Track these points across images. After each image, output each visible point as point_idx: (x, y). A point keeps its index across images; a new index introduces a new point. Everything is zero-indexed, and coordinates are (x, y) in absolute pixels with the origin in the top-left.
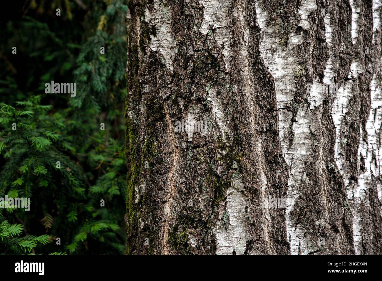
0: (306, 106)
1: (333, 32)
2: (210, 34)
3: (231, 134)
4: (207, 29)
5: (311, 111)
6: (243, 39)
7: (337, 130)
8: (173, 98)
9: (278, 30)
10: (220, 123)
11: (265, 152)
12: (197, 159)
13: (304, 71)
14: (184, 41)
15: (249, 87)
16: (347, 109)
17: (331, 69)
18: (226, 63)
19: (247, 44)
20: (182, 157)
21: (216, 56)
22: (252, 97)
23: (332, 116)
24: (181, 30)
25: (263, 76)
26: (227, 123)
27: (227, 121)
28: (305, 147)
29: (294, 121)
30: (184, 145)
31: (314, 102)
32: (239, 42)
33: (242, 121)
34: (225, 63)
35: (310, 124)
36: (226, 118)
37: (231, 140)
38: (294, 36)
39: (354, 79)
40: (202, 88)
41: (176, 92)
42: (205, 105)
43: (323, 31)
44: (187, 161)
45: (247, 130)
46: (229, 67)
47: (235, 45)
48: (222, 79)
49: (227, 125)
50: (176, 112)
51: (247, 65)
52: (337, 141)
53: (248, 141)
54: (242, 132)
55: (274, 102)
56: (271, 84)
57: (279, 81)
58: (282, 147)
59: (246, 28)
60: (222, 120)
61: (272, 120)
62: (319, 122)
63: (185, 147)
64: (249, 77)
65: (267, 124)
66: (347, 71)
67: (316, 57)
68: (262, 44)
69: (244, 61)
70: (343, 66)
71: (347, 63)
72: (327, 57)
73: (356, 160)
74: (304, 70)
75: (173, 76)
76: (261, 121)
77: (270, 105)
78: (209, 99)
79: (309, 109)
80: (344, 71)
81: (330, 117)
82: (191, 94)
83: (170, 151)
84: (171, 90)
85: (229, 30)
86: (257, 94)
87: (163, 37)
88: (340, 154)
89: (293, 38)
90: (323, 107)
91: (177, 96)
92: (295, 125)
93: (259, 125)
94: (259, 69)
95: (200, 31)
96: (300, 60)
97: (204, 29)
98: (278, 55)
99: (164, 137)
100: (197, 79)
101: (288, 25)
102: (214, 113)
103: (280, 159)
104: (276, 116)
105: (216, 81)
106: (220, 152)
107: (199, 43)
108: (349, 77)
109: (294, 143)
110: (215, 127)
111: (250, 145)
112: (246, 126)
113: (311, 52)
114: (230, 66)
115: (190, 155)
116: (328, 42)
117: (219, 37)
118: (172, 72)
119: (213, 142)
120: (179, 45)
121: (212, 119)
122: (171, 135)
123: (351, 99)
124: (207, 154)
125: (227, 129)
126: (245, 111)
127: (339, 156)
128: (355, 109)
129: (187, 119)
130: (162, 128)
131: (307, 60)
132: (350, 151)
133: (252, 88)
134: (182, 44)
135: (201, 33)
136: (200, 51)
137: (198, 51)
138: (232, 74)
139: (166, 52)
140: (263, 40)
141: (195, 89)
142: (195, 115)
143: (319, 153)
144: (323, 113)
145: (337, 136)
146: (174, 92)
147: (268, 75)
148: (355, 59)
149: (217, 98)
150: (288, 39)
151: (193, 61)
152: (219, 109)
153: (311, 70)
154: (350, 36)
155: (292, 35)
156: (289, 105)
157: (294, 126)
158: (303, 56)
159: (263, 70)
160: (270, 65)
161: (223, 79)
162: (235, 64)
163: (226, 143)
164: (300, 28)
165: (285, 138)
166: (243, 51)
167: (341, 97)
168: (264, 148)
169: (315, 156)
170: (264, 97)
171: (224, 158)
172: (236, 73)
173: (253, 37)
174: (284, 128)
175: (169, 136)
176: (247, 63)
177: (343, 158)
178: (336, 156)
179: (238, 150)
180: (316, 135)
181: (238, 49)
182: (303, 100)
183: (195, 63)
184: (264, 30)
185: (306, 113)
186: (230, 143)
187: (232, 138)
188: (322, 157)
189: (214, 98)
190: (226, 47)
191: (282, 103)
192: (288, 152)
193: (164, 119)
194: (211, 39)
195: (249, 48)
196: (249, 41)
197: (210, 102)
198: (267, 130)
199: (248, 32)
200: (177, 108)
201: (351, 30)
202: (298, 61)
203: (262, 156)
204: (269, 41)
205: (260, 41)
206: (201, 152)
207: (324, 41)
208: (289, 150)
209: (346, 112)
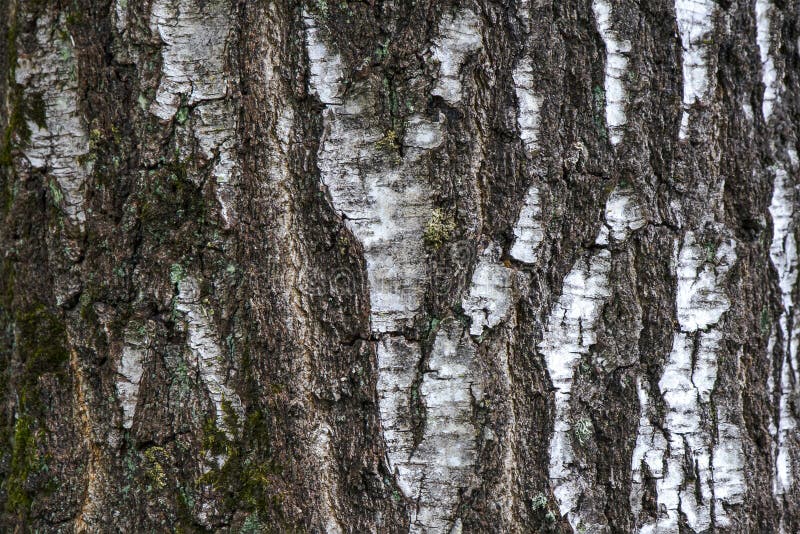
0: (460, 326)
1: (543, 110)
2: (182, 119)
3: (239, 406)
4: (174, 105)
5: (475, 341)
6: (274, 132)
7: (558, 394)
8: (85, 303)
9: (375, 106)
10: (211, 377)
11: (339, 459)
12: (148, 480)
13: (452, 226)
14: (112, 138)
15: (292, 273)
16: (595, 335)
17: (536, 218)
18: (223, 203)
19: (285, 148)
20: (110, 473)
21: (196, 181)
22: (301, 302)
23: (542, 356)
24: (104, 109)
25: (333, 240)
26: (228, 376)
27: (229, 369)
28: (459, 446)
29: (427, 371)
30: (113, 440)
31: (483, 315)
32: (259, 143)
33: (270, 370)
34: (219, 203)
35: (471, 380)
36: (225, 361)
37: (240, 426)
38: (421, 123)
39: (617, 245)
40: (161, 275)
41: (92, 285)
42: (170, 325)
43: (511, 108)
44: (123, 484)
45: (283, 395)
46: (232, 215)
47: (250, 151)
48: (215, 248)
49: (229, 383)
50: (90, 344)
51: (287, 208)
52: (561, 426)
53: (285, 427)
54: (267, 403)
55: (361, 315)
56: (353, 264)
57: (382, 255)
58: (389, 445)
59: (284, 102)
60: (217, 367)
61: (357, 369)
62: (500, 373)
63: (114, 445)
64: (292, 243)
65: (343, 379)
66: (592, 224)
67: (490, 183)
68: (328, 147)
69: (276, 196)
70: (581, 208)
71: (592, 200)
72: (524, 185)
73: (627, 482)
74: (452, 222)
75: (84, 240)
76: (328, 371)
77: (353, 323)
78: (180, 307)
79: (466, 335)
80: (584, 225)
81: (538, 359)
82: (133, 291)
83: (76, 456)
84: (80, 281)
85: (232, 109)
86: (316, 291)
87: (62, 128)
88: (570, 465)
89: (419, 131)
90: (517, 328)
91: (95, 296)
92: (428, 382)
93: (321, 381)
94: (320, 221)
95: (154, 112)
96: (438, 193)
97: (165, 107)
98: (377, 179)
99: (62, 415)
100: (147, 248)
101: (403, 91)
102: (193, 345)
103: (381, 479)
104: (367, 356)
105: (200, 255)
106: (211, 459)
107: (153, 146)
108: (601, 240)
109: (428, 432)
110: (197, 387)
111: (292, 442)
112: (282, 383)
113: (473, 171)
114: (235, 213)
115: (131, 467)
116: (527, 141)
117: (206, 129)
118: (82, 229)
119: (189, 431)
120: (99, 152)
121: (188, 364)
122: (81, 409)
123: (606, 305)
124: (176, 465)
125: (228, 394)
126: (279, 341)
127: (569, 472)
128: (623, 333)
129: (122, 366)
130: (54, 392)
131: (461, 193)
132: (607, 457)
133: (302, 274)
134: (107, 148)
135: (155, 118)
136: (155, 167)
137: (150, 168)
138: (241, 233)
139: (70, 170)
140: (333, 136)
141: (140, 279)
142: (143, 353)
143: (500, 463)
144: (516, 347)
145: (559, 413)
146: (88, 287)
147: (344, 236)
148: (622, 187)
149: (202, 303)
150: (403, 132)
151: (136, 197)
152: (206, 336)
153: (477, 221)
154: (603, 120)
155: (417, 120)
156: (410, 324)
157: (427, 384)
158: (446, 182)
159: (330, 222)
160: (355, 208)
161: (219, 250)
162: (249, 207)
163: (227, 435)
164: (438, 101)
165: (401, 419)
166: (273, 168)
167: (577, 299)
168: (337, 449)
169: (486, 471)
170: (335, 299)
171: (219, 476)
172: (251, 232)
173: (304, 128)
174: (397, 389)
175: (76, 411)
176: (286, 202)
177: (586, 476)
178: (556, 471)
179: (259, 453)
180: (488, 411)
181: (260, 162)
182: (450, 308)
183: (141, 202)
184: (333, 108)
185: (459, 347)
186: (235, 433)
187: (242, 419)
188: (513, 474)
189: (193, 303)
190: (224, 157)
191: (390, 319)
192: (409, 458)
193: (63, 364)
194: (184, 135)
195: (293, 160)
196: (290, 140)
197: (184, 314)
198: (344, 396)
199: (289, 113)
200: (95, 331)
201: (604, 105)
202: (433, 197)
203: (330, 472)
204: (351, 138)
205: (322, 139)
206: (157, 460)
207: (514, 136)
208: (412, 455)
209: (592, 343)
